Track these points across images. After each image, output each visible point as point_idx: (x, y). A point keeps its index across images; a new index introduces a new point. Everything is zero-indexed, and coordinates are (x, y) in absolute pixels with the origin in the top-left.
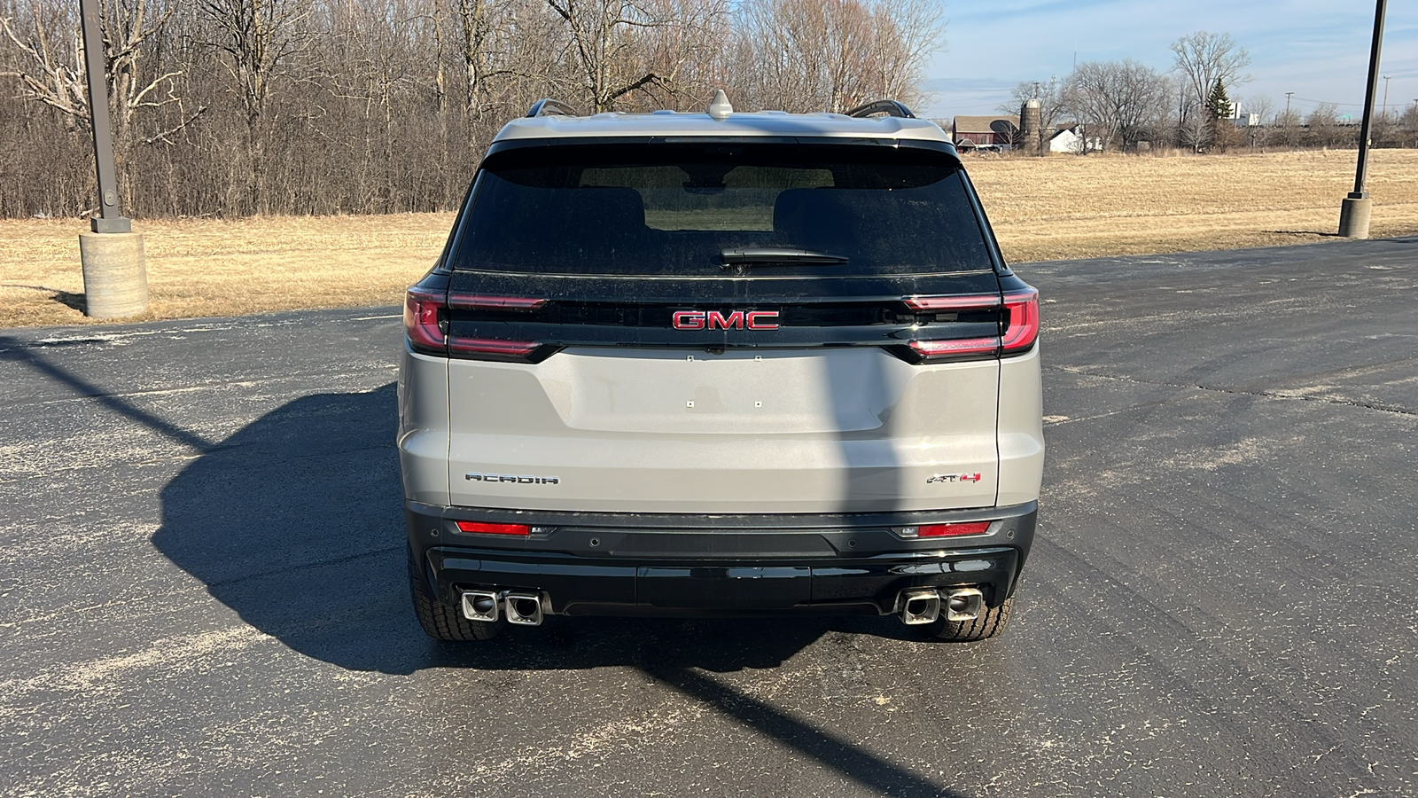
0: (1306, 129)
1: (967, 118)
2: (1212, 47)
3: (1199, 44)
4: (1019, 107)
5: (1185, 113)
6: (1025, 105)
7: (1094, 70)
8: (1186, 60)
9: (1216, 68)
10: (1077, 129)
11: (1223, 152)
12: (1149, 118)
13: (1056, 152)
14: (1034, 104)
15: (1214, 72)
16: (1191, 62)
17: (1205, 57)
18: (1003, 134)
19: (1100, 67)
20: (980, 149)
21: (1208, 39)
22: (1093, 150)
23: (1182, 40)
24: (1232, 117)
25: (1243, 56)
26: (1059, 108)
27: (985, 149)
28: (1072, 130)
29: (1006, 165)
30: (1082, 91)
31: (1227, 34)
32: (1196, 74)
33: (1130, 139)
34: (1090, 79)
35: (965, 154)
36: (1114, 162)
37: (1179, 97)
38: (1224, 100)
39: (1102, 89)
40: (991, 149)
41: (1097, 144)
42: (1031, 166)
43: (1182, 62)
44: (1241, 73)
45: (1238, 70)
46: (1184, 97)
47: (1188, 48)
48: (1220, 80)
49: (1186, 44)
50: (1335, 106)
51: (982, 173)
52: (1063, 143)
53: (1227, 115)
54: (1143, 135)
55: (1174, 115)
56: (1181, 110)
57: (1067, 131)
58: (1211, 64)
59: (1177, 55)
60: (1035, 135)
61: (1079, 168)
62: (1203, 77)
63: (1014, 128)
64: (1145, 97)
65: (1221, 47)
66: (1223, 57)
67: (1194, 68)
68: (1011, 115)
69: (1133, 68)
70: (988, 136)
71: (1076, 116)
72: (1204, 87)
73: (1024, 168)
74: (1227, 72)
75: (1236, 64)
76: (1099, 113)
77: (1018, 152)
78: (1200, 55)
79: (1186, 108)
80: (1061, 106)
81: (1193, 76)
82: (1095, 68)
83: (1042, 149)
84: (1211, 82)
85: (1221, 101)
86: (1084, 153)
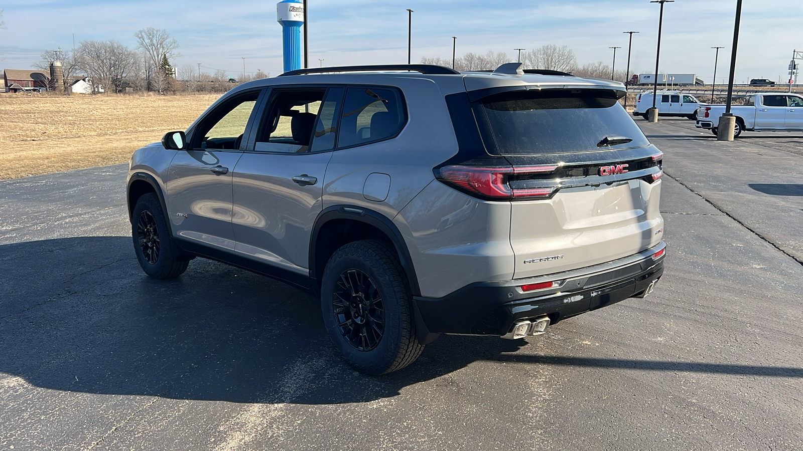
0: (212, 83)
1: (13, 71)
2: (158, 36)
3: (151, 34)
4: (47, 65)
5: (149, 73)
6: (52, 64)
7: (92, 46)
8: (144, 43)
9: (161, 48)
10: (87, 79)
11: (175, 94)
12: (127, 75)
13: (76, 93)
14: (58, 64)
15: (161, 50)
16: (148, 44)
17: (155, 41)
18: (42, 81)
19: (96, 44)
20: (26, 90)
21: (155, 32)
22: (99, 92)
23: (141, 32)
24: (174, 75)
25: (175, 43)
26: (73, 67)
27: (30, 90)
28: (84, 80)
29: (56, 101)
30: (87, 58)
31: (164, 30)
32: (151, 51)
33: (120, 86)
34: (91, 51)
35: (17, 93)
36: (121, 99)
37: (144, 63)
38: (169, 66)
39: (98, 57)
40: (34, 90)
41: (100, 88)
42: (72, 101)
43: (142, 44)
44: (175, 51)
45: (173, 50)
46: (147, 64)
47: (145, 36)
48: (165, 55)
49: (143, 34)
50: (225, 71)
51: (42, 105)
52: (80, 87)
53: (172, 74)
54: (126, 84)
55: (143, 74)
56: (146, 71)
57: (82, 80)
58: (159, 46)
59: (139, 40)
60: (61, 82)
61: (102, 103)
62: (155, 53)
63: (48, 79)
64: (124, 62)
65: (163, 37)
66: (164, 42)
67: (149, 47)
68: (43, 70)
69: (116, 46)
70: (30, 83)
71: (86, 71)
72: (156, 58)
73: (68, 102)
74: (168, 51)
75: (172, 47)
76: (99, 70)
77: (52, 93)
78: (152, 41)
79: (149, 69)
80: (75, 66)
81: (150, 52)
82: (93, 45)
83: (67, 90)
84: (160, 56)
85: (167, 67)
86: (94, 93)
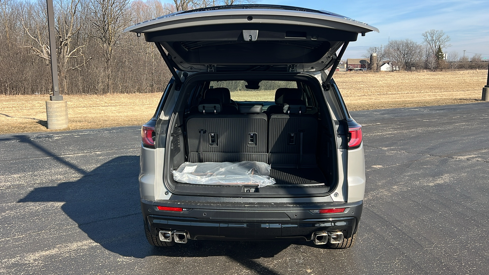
0: (471, 63)
1: (351, 59)
2: (437, 35)
3: (432, 34)
4: (369, 55)
5: (428, 57)
6: (372, 55)
7: (395, 43)
8: (428, 39)
9: (438, 42)
10: (390, 63)
11: (441, 71)
12: (415, 59)
13: (383, 71)
14: (375, 55)
15: (438, 43)
16: (430, 40)
17: (434, 38)
18: (364, 65)
19: (398, 42)
20: (356, 70)
21: (435, 32)
22: (396, 70)
23: (426, 33)
24: (444, 59)
25: (448, 38)
26: (383, 56)
27: (358, 70)
28: (388, 63)
29: (365, 76)
30: (391, 50)
31: (442, 30)
32: (431, 44)
33: (409, 66)
34: (394, 46)
35: (351, 72)
36: (403, 74)
37: (426, 52)
38: (441, 53)
39: (398, 49)
40: (360, 70)
41: (397, 68)
42: (374, 76)
43: (426, 40)
44: (447, 43)
45: (446, 43)
46: (427, 52)
47: (429, 35)
48: (440, 46)
49: (428, 34)
50: (481, 55)
51: (357, 78)
52: (385, 68)
53: (443, 58)
54: (413, 65)
55: (424, 58)
56: (426, 56)
57: (386, 64)
58: (437, 41)
59: (424, 38)
60: (375, 65)
61: (391, 76)
62: (434, 46)
63: (368, 63)
64: (414, 52)
65: (440, 35)
66: (441, 38)
67: (430, 42)
68: (367, 58)
69: (409, 42)
70: (359, 66)
71: (390, 58)
72: (434, 48)
73: (371, 76)
74: (442, 43)
75: (445, 40)
76: (397, 57)
77: (369, 71)
78: (432, 38)
79: (428, 56)
80: (384, 55)
81: (430, 45)
82: (396, 42)
83: (378, 70)
84: (437, 47)
85: (440, 53)
86: (393, 71)
